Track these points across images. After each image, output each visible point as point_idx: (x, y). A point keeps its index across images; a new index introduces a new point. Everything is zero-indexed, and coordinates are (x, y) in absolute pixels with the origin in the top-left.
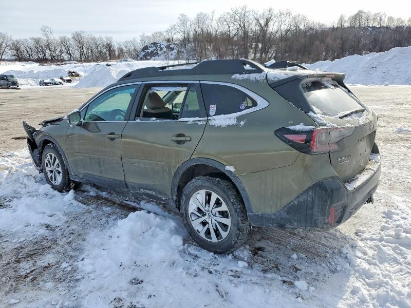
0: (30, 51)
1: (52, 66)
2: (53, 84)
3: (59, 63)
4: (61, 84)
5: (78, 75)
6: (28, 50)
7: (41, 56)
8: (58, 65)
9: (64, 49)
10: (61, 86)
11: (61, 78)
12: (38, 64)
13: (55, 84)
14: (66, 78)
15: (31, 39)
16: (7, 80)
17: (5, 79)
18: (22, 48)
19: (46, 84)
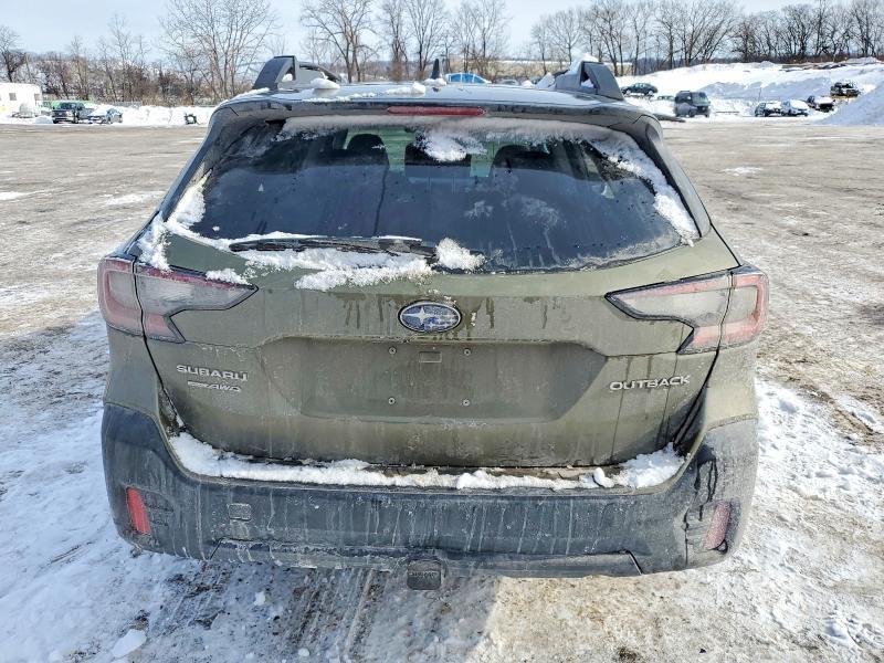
0: (775, 38)
1: (811, 71)
2: (784, 114)
3: (827, 64)
4: (802, 113)
5: (854, 94)
6: (772, 35)
7: (795, 48)
8: (824, 68)
9: (856, 29)
10: (802, 118)
11: (810, 101)
12: (780, 66)
13: (790, 114)
14: (820, 101)
15: (784, 10)
16: (691, 102)
17: (686, 101)
18: (760, 33)
19: (767, 113)
